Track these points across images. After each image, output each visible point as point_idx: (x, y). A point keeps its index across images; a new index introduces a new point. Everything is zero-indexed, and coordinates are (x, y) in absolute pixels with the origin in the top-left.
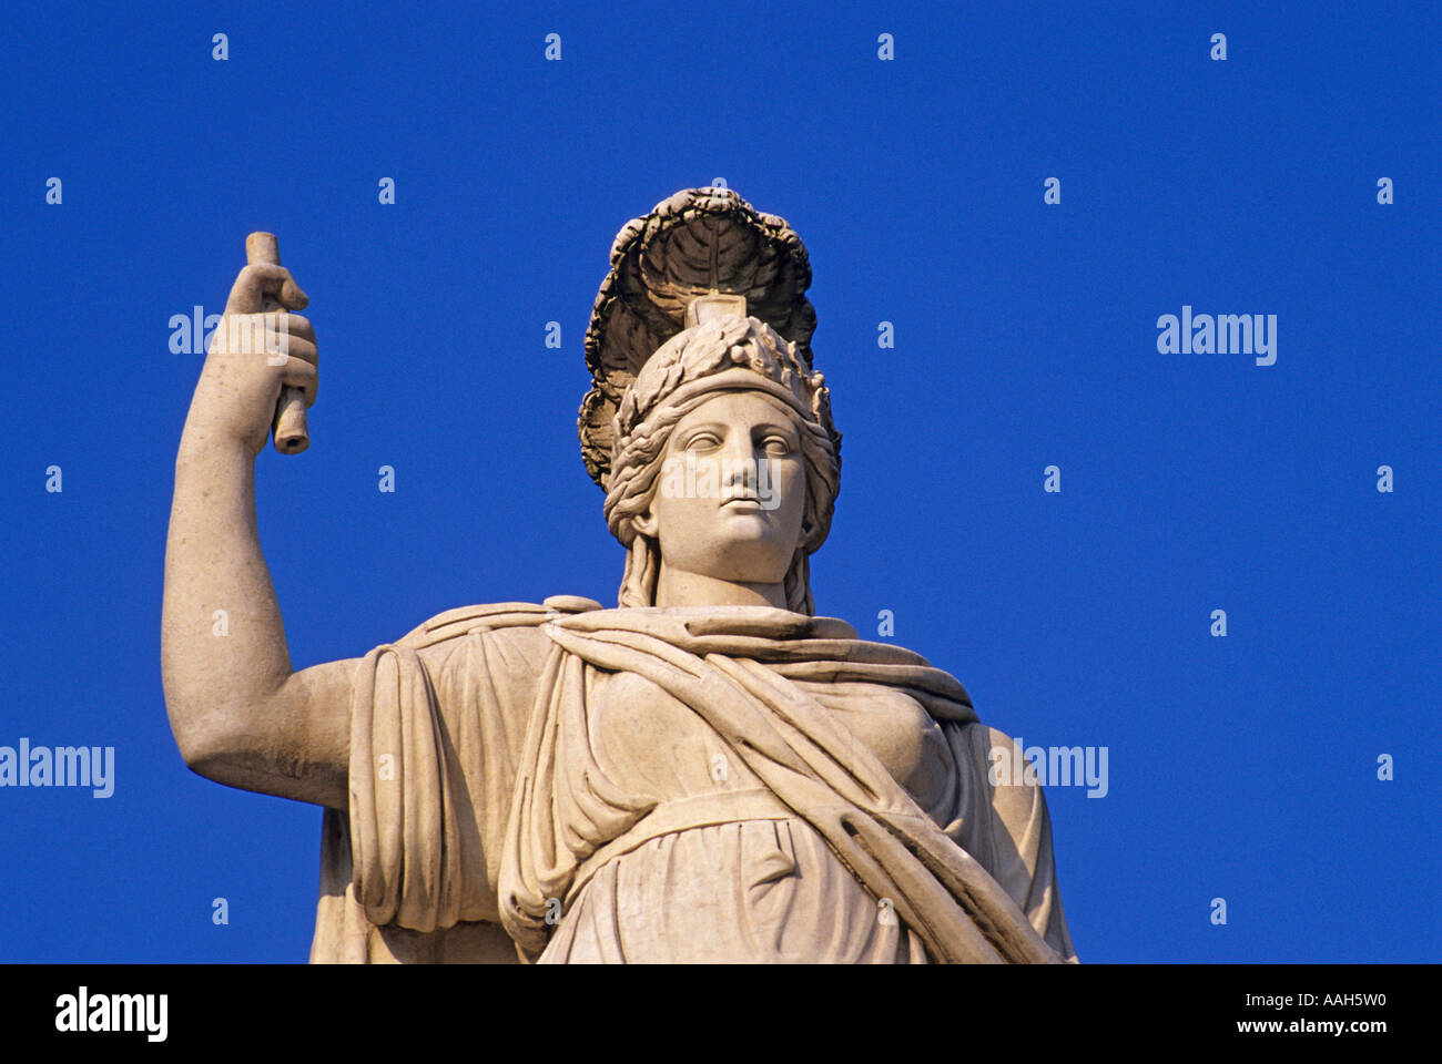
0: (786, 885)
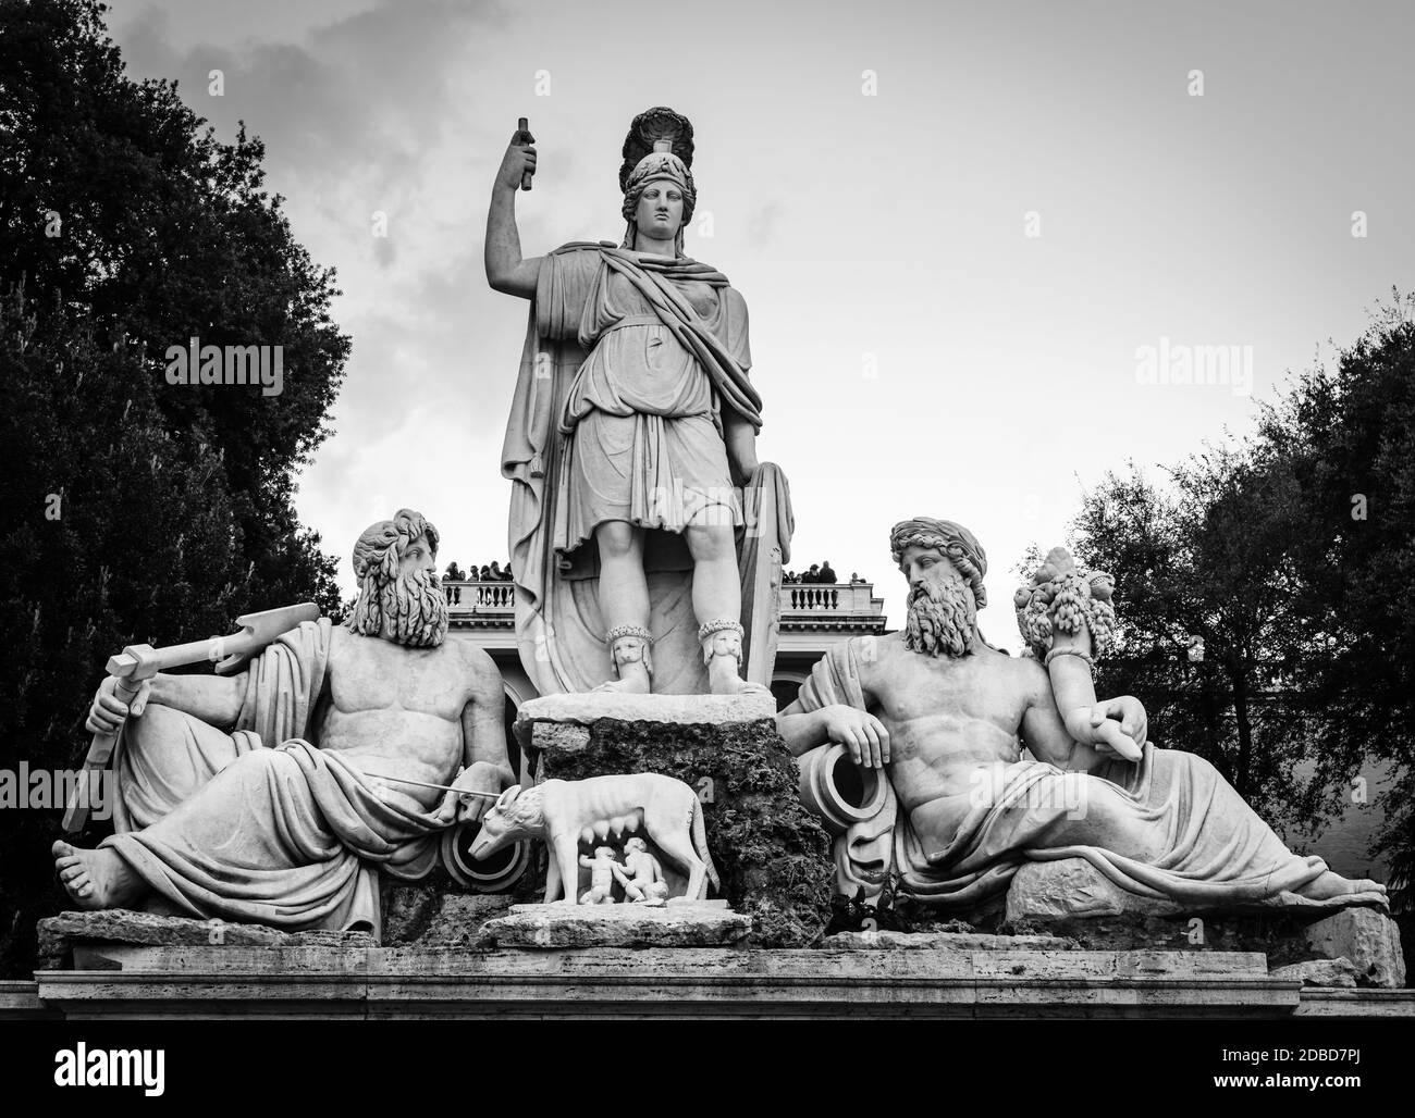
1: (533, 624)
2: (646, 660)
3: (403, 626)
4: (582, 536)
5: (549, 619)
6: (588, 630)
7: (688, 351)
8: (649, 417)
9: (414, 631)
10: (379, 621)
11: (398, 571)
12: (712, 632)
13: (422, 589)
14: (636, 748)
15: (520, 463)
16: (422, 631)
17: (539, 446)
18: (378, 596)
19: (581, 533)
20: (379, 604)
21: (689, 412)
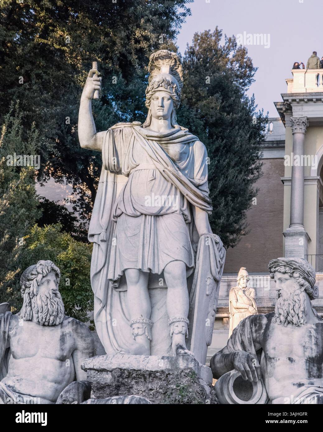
0: (154, 181)
1: (101, 313)
2: (146, 334)
3: (40, 318)
4: (119, 274)
5: (108, 311)
6: (125, 317)
7: (168, 181)
8: (147, 216)
9: (46, 319)
10: (31, 314)
11: (37, 291)
12: (172, 323)
13: (48, 300)
14: (132, 381)
15: (96, 235)
16: (49, 319)
17: (105, 227)
18: (30, 302)
19: (118, 273)
20: (31, 306)
21: (168, 212)
